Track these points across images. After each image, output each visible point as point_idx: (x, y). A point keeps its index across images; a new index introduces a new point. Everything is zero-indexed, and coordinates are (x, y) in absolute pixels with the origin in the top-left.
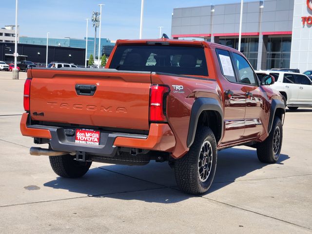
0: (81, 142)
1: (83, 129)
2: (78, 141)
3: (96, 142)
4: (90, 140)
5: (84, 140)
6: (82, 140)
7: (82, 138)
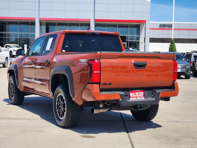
0: (133, 98)
1: (134, 90)
2: (132, 98)
3: (142, 97)
4: (139, 97)
5: (135, 97)
6: (134, 98)
7: (134, 96)
